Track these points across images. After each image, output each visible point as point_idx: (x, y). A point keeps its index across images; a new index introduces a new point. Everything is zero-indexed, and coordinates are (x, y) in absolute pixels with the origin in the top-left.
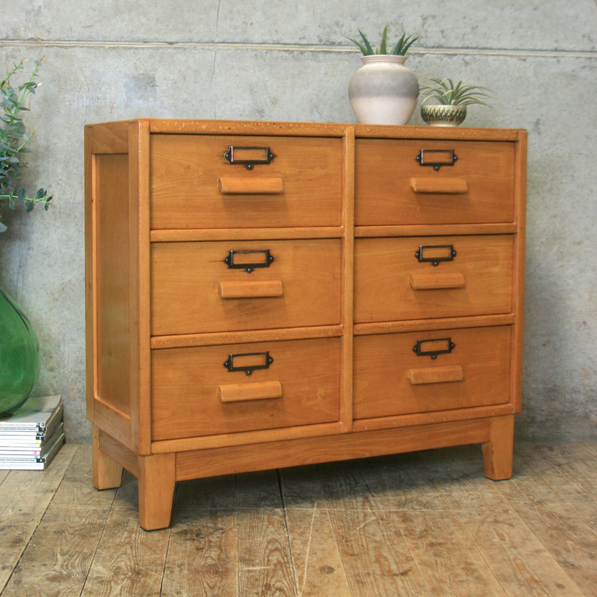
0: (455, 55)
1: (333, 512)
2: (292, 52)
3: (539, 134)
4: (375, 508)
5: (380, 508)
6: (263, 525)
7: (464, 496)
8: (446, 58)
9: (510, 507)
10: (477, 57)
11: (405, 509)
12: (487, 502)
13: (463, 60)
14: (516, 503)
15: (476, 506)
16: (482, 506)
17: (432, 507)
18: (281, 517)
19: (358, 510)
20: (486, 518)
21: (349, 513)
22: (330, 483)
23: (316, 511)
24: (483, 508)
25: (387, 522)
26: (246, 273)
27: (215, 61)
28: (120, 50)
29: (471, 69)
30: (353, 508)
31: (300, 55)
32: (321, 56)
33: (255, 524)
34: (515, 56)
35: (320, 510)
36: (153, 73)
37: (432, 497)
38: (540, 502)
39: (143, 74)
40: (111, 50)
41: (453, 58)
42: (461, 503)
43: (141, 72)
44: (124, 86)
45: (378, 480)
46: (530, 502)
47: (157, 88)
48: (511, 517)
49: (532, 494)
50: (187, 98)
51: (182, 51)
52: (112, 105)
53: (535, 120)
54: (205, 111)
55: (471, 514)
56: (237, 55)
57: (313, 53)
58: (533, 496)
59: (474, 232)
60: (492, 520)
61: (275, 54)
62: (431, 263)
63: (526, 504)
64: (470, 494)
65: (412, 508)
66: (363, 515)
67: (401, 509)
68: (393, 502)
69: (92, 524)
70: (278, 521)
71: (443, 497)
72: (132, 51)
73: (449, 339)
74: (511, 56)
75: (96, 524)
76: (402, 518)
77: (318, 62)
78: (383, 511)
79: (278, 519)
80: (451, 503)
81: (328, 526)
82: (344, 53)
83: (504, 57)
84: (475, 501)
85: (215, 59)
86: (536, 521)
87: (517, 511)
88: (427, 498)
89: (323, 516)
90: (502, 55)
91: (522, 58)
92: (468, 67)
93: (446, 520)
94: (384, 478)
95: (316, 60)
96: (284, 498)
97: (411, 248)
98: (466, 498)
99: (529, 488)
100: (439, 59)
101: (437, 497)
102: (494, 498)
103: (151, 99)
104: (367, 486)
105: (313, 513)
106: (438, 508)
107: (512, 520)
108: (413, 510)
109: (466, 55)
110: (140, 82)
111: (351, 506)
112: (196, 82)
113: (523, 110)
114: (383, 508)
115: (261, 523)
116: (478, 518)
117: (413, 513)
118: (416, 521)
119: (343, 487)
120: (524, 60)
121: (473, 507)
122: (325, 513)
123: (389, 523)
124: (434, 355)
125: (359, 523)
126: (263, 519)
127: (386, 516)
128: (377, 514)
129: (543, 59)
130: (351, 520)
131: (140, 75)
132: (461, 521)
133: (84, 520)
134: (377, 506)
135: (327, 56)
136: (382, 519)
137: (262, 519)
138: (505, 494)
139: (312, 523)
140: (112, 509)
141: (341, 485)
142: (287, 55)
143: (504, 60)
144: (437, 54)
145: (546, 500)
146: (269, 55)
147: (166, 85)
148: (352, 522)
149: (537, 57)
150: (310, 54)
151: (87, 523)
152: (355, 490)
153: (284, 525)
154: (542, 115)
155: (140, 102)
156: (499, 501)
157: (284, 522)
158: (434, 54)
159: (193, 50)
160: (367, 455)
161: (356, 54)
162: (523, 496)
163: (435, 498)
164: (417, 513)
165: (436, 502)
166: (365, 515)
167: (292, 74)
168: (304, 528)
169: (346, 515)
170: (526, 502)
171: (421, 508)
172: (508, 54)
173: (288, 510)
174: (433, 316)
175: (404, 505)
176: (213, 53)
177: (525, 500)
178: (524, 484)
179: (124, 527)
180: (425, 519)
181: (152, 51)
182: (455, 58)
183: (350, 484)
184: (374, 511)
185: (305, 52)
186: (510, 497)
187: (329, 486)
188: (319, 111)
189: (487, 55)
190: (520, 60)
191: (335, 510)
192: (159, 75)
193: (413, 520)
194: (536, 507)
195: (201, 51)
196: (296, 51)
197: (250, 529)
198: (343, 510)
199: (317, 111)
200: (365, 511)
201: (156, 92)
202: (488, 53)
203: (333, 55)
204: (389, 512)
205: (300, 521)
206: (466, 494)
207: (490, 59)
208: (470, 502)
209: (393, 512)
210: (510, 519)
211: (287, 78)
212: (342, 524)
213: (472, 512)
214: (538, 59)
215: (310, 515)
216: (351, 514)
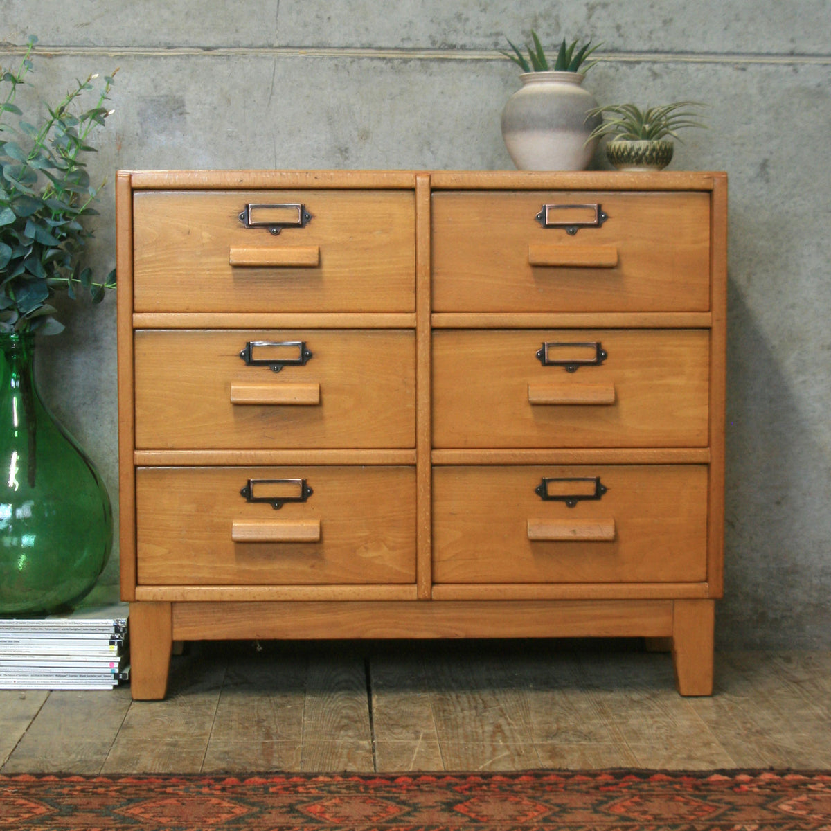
0: (638, 62)
1: (446, 745)
2: (391, 60)
3: (767, 181)
4: (511, 739)
5: (518, 740)
6: (339, 762)
7: (647, 724)
8: (624, 68)
9: (713, 738)
10: (672, 66)
11: (555, 741)
12: (680, 732)
13: (650, 70)
14: (725, 733)
15: (663, 737)
16: (672, 737)
17: (596, 739)
18: (367, 751)
19: (485, 743)
20: (676, 753)
21: (470, 746)
22: (446, 707)
23: (422, 744)
24: (673, 740)
25: (526, 759)
26: (271, 373)
27: (274, 75)
28: (130, 59)
29: (662, 83)
30: (477, 740)
31: (403, 66)
32: (434, 66)
33: (327, 761)
34: (728, 63)
35: (427, 743)
36: (180, 94)
37: (598, 726)
38: (760, 732)
39: (167, 96)
40: (118, 59)
41: (634, 67)
42: (641, 734)
43: (163, 93)
44: (138, 114)
45: (520, 702)
46: (745, 732)
47: (187, 116)
48: (713, 752)
49: (751, 721)
50: (233, 132)
51: (225, 60)
52: (119, 143)
53: (761, 161)
54: (260, 150)
55: (653, 747)
56: (308, 66)
57: (423, 62)
58: (751, 723)
59: (634, 324)
60: (684, 756)
61: (365, 63)
62: (563, 368)
63: (739, 734)
64: (656, 722)
65: (566, 740)
66: (491, 749)
67: (549, 742)
68: (539, 732)
69: (86, 761)
70: (364, 757)
71: (615, 726)
72: (149, 61)
73: (598, 481)
74: (723, 64)
75: (91, 761)
76: (549, 754)
77: (431, 75)
78: (521, 743)
79: (363, 755)
80: (625, 734)
81: (437, 764)
82: (469, 61)
83: (713, 65)
84: (663, 731)
85: (274, 72)
86: (750, 758)
87: (724, 744)
88: (590, 726)
89: (431, 750)
90: (710, 63)
91: (740, 66)
92: (658, 81)
93: (615, 755)
94: (528, 699)
95: (426, 72)
96: (375, 726)
97: (529, 345)
98: (650, 727)
99: (746, 714)
100: (613, 70)
101: (605, 725)
102: (690, 727)
103: (178, 133)
104: (501, 710)
105: (416, 746)
106: (606, 739)
107: (715, 756)
108: (567, 742)
109: (654, 62)
110: (161, 107)
111: (475, 737)
112: (245, 107)
113: (743, 145)
114: (523, 741)
115: (337, 760)
116: (664, 753)
117: (566, 747)
118: (569, 758)
119: (465, 712)
120: (744, 70)
121: (658, 738)
122: (434, 747)
123: (529, 760)
124: (571, 501)
125: (484, 760)
126: (341, 754)
127: (525, 750)
128: (512, 747)
129: (772, 69)
130: (473, 755)
131: (162, 96)
132: (638, 757)
133: (73, 756)
134: (514, 738)
135: (445, 66)
136: (519, 755)
137: (339, 755)
138: (707, 721)
139: (414, 759)
140: (116, 741)
141: (462, 710)
142: (382, 64)
143: (713, 70)
144: (611, 62)
145: (770, 730)
146: (355, 65)
147: (202, 112)
148: (474, 759)
149: (762, 64)
150: (419, 63)
151: (78, 760)
152: (483, 716)
153: (371, 762)
154: (771, 153)
155: (163, 137)
156: (698, 730)
157: (372, 758)
158: (605, 61)
159: (242, 59)
160: (461, 635)
161: (488, 63)
162: (735, 723)
163: (601, 726)
164: (572, 746)
165: (604, 732)
166: (495, 750)
167: (391, 94)
168: (401, 766)
169: (466, 749)
170: (740, 732)
171: (580, 740)
172: (719, 60)
173: (378, 743)
174: (567, 444)
175: (555, 735)
176: (272, 63)
177: (739, 729)
178: (739, 707)
179: (133, 764)
180: (583, 754)
181: (179, 60)
182: (638, 67)
183: (476, 708)
184: (508, 744)
185: (411, 60)
186: (715, 725)
187: (444, 711)
188: (432, 149)
189: (687, 63)
190: (738, 69)
191: (450, 742)
192: (190, 97)
193: (566, 755)
194: (753, 738)
195: (253, 60)
196: (397, 59)
197: (319, 767)
198: (462, 742)
199: (429, 149)
200: (494, 744)
201: (185, 122)
202: (687, 60)
203: (453, 65)
204: (531, 746)
205: (396, 757)
206: (650, 721)
207: (692, 68)
208: (654, 732)
209: (535, 746)
210: (712, 755)
211: (383, 100)
212: (457, 761)
213: (654, 745)
214: (764, 68)
215: (412, 750)
216: (473, 748)
